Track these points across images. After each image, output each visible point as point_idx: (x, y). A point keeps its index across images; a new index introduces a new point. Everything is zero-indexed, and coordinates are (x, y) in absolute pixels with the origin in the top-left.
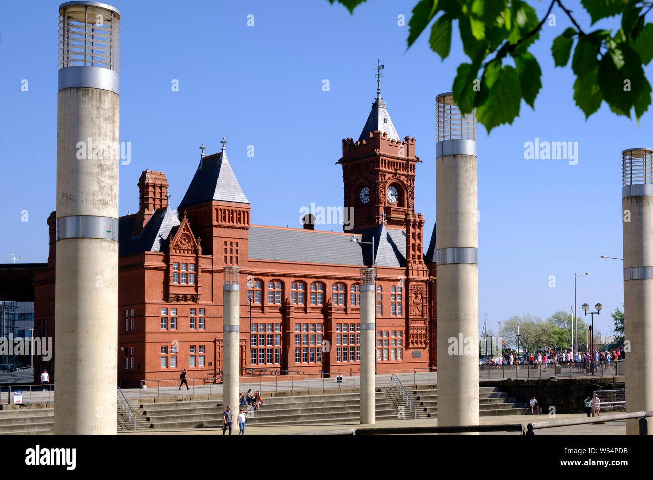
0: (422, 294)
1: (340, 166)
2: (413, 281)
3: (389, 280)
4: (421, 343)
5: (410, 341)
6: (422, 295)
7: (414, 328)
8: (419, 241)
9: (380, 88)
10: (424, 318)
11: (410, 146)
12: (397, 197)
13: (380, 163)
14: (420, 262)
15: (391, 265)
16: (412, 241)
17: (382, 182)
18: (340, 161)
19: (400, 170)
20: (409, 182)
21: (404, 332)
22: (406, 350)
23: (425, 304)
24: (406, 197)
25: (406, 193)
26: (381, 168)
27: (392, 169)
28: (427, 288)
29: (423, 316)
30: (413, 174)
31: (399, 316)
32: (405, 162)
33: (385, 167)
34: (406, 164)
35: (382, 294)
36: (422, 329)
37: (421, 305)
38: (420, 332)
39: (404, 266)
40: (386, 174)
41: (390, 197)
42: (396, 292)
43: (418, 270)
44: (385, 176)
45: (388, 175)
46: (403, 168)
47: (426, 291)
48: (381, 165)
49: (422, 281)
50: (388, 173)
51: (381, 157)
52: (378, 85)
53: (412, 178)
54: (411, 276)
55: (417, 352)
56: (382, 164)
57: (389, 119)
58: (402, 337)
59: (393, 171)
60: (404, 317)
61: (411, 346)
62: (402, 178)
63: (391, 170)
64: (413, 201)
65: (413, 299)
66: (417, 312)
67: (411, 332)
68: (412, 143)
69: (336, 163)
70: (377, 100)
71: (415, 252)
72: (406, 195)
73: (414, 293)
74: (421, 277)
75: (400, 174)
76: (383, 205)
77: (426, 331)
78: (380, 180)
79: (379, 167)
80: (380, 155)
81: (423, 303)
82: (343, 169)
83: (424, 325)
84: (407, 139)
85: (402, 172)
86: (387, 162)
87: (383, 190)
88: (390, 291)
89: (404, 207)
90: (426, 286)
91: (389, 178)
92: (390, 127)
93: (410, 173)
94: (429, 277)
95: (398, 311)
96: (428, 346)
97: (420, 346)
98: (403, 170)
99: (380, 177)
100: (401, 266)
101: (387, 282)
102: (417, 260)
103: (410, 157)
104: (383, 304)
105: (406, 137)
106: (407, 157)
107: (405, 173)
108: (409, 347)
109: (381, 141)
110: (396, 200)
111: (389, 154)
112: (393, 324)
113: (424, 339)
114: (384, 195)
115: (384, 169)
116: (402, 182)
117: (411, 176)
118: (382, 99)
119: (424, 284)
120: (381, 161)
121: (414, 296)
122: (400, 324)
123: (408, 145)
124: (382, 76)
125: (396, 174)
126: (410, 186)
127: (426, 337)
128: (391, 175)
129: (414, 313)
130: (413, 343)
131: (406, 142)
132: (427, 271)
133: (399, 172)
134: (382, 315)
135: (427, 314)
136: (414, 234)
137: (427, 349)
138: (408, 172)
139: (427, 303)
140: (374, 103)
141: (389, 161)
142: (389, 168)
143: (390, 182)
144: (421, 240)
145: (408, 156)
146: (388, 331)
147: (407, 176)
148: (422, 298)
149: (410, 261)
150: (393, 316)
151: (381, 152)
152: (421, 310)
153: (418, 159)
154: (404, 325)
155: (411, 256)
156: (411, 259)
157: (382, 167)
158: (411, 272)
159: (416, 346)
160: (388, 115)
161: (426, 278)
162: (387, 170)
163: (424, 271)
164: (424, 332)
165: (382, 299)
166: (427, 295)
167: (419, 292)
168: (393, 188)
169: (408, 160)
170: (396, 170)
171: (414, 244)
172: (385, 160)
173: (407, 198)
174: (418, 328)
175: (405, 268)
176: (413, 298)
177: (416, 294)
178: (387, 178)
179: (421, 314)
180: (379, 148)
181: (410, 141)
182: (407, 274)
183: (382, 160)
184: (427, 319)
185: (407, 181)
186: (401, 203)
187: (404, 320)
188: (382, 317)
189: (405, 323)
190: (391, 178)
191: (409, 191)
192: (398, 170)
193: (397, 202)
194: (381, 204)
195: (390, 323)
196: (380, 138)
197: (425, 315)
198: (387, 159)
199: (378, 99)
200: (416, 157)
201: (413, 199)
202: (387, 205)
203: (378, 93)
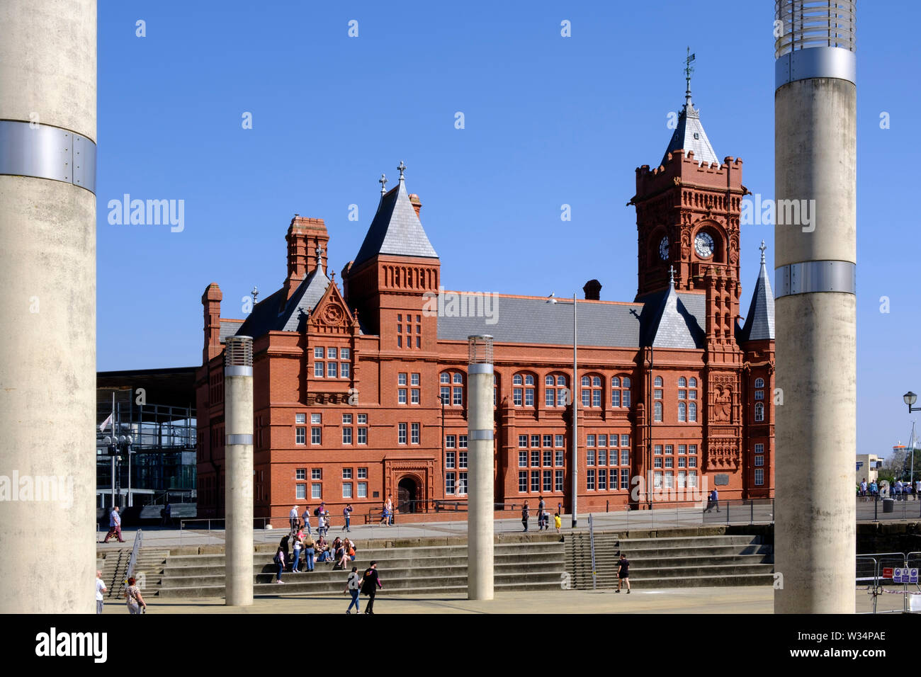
0: (730, 389)
1: (633, 208)
2: (714, 369)
3: (674, 368)
4: (729, 463)
5: (709, 460)
6: (730, 391)
7: (716, 440)
8: (726, 309)
9: (689, 90)
10: (734, 424)
11: (731, 170)
12: (712, 248)
13: (682, 198)
14: (728, 341)
15: (679, 347)
16: (714, 309)
17: (685, 226)
18: (633, 201)
19: (716, 208)
20: (731, 225)
21: (699, 447)
22: (703, 473)
23: (736, 403)
24: (725, 247)
25: (725, 241)
26: (683, 205)
27: (702, 206)
28: (738, 380)
29: (732, 422)
30: (736, 212)
31: (692, 422)
32: (723, 195)
33: (690, 204)
34: (725, 199)
35: (662, 390)
36: (730, 440)
37: (730, 405)
38: (726, 446)
39: (702, 348)
40: (692, 214)
41: (701, 248)
42: (686, 386)
43: (724, 353)
44: (690, 217)
45: (694, 217)
46: (720, 204)
47: (738, 384)
48: (683, 201)
49: (731, 369)
50: (696, 212)
51: (684, 189)
52: (688, 84)
53: (735, 219)
54: (711, 363)
55: (722, 475)
56: (685, 199)
57: (703, 134)
58: (697, 453)
59: (704, 209)
60: (700, 423)
61: (711, 467)
62: (719, 219)
63: (700, 208)
64: (737, 253)
65: (715, 397)
66: (722, 416)
67: (711, 446)
68: (735, 166)
69: (628, 205)
70: (685, 106)
71: (719, 325)
72: (726, 244)
73: (717, 388)
74: (729, 363)
75: (714, 214)
76: (687, 260)
77: (737, 444)
78: (682, 223)
79: (680, 205)
80: (681, 185)
81: (732, 403)
82: (638, 211)
83: (734, 436)
84: (727, 161)
85: (718, 210)
86: (693, 196)
87: (687, 238)
88: (676, 386)
89: (722, 262)
90: (738, 377)
91: (698, 220)
92: (703, 144)
93: (732, 211)
94: (744, 363)
95: (690, 415)
96: (741, 467)
97: (726, 466)
98: (721, 208)
99: (682, 219)
100: (698, 347)
101: (671, 371)
102: (723, 337)
103: (731, 188)
104: (664, 404)
105: (726, 158)
106: (726, 188)
107: (724, 211)
108: (708, 468)
109: (684, 165)
110: (710, 253)
111: (696, 184)
112: (682, 435)
113: (733, 457)
114: (690, 245)
115: (688, 206)
116: (719, 225)
117: (733, 215)
118: (693, 105)
119: (734, 373)
120: (682, 195)
121: (717, 392)
122: (694, 435)
123: (728, 169)
124: (694, 71)
125: (708, 214)
126: (733, 231)
127: (737, 454)
128: (700, 216)
129: (716, 418)
130: (714, 463)
131: (726, 166)
132: (739, 354)
133: (714, 210)
134: (662, 421)
135: (738, 419)
136: (718, 299)
137: (738, 471)
138: (729, 210)
139: (738, 402)
140: (681, 111)
141: (696, 195)
142: (697, 205)
143: (698, 226)
144: (729, 308)
145: (728, 185)
146: (673, 445)
147: (726, 216)
148: (731, 395)
149: (710, 339)
150: (681, 421)
151: (683, 182)
152: (728, 412)
153: (745, 190)
154: (700, 435)
155: (713, 332)
156: (713, 337)
157: (686, 203)
158: (711, 356)
159: (719, 466)
160: (701, 128)
161: (738, 363)
162: (694, 207)
163: (733, 353)
164: (733, 446)
165: (662, 398)
166: (738, 390)
167: (724, 386)
168: (706, 235)
169: (728, 192)
170: (708, 207)
171: (718, 314)
172: (690, 194)
173: (728, 249)
174: (723, 441)
175: (703, 350)
176: (715, 394)
177: (720, 389)
178: (693, 220)
179: (728, 418)
180: (680, 176)
181: (732, 164)
182: (705, 358)
183: (685, 193)
184: (738, 427)
185: (728, 224)
186: (718, 256)
187: (701, 429)
188: (662, 424)
189: (702, 432)
190: (701, 220)
191: (730, 238)
192: (711, 207)
193: (713, 256)
194: (684, 258)
195: (677, 432)
196: (682, 160)
197: (736, 420)
198: (694, 192)
199: (687, 104)
200: (742, 187)
201: (738, 250)
202: (694, 259)
203: (687, 97)
